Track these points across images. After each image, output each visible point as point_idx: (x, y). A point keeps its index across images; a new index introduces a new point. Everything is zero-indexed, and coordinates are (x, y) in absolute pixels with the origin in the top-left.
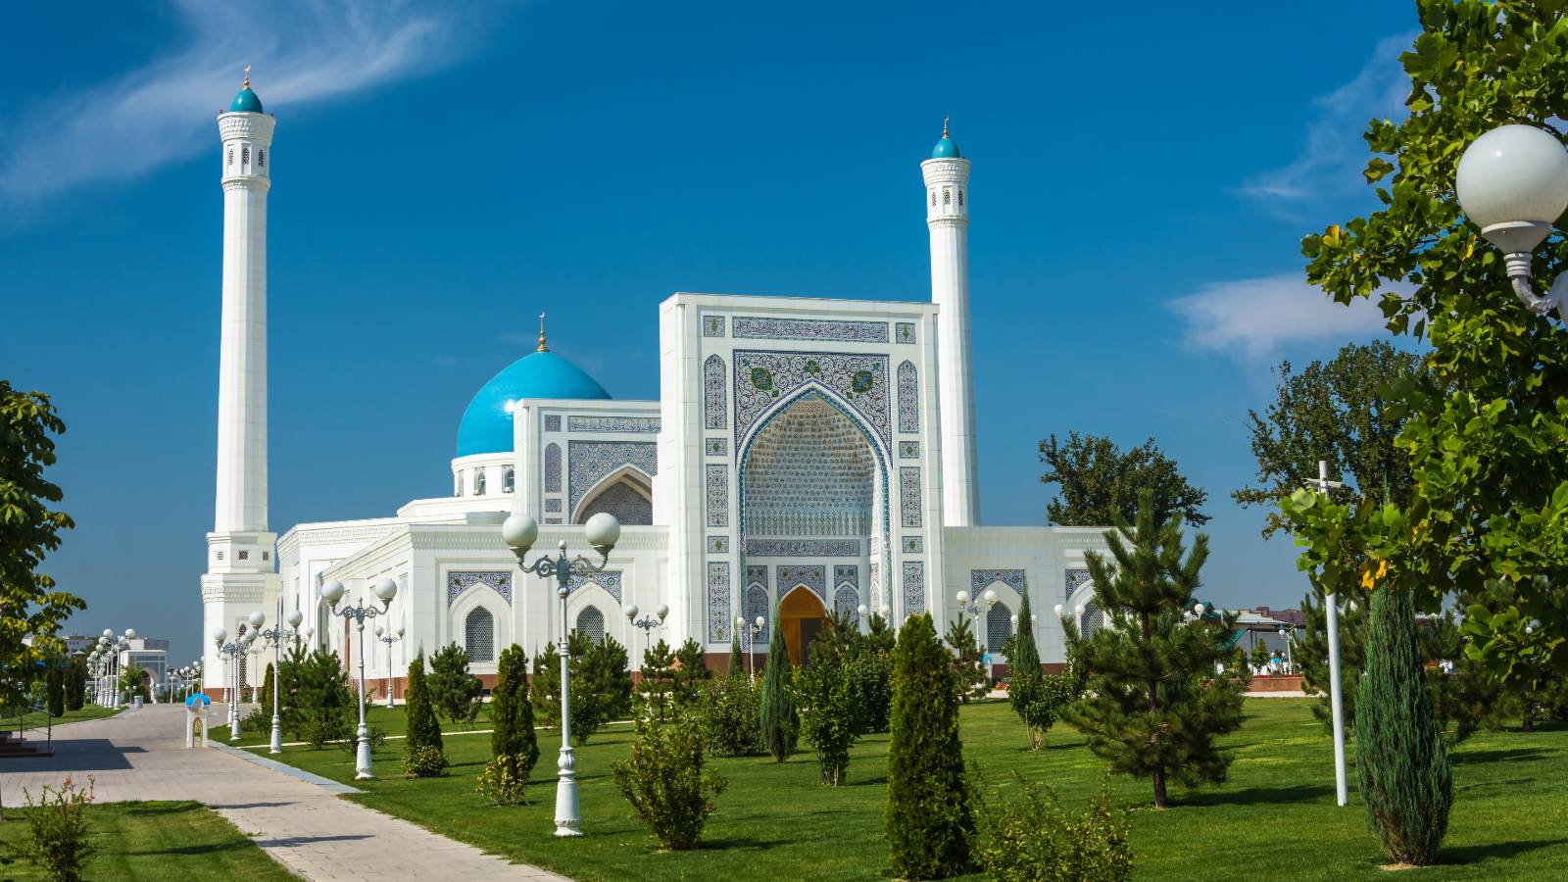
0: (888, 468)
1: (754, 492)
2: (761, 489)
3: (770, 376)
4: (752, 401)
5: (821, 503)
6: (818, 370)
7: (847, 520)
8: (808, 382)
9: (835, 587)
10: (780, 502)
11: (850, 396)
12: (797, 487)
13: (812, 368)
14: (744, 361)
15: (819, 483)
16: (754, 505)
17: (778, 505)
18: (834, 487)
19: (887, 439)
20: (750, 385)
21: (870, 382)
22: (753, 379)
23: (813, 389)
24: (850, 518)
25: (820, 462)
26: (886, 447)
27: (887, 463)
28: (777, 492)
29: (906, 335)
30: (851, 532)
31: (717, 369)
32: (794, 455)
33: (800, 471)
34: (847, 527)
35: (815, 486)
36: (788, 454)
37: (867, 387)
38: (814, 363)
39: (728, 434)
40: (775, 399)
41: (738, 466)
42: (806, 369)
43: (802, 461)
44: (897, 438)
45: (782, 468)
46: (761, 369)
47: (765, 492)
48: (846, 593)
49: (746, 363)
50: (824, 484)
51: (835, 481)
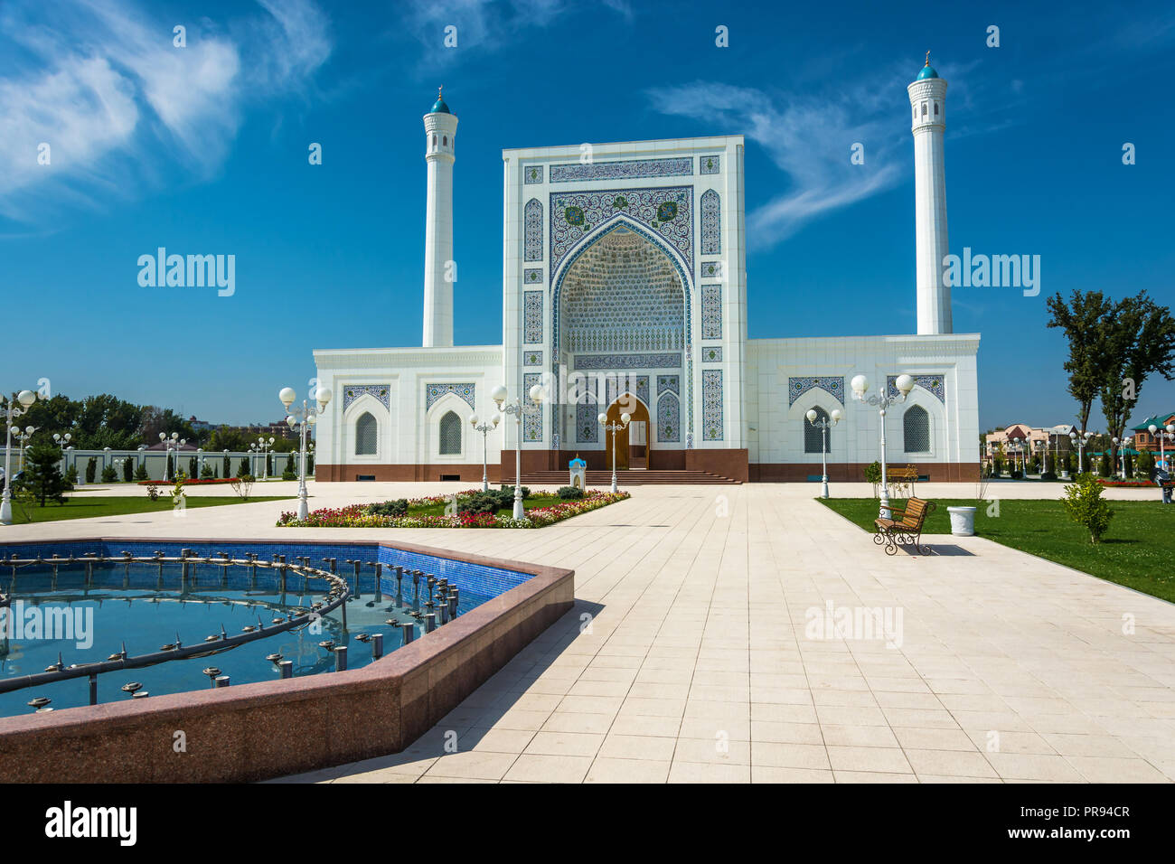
0: (691, 287)
1: (587, 315)
2: (594, 313)
3: (582, 213)
4: (566, 235)
5: (647, 322)
6: (626, 204)
7: (670, 336)
8: (616, 216)
9: (658, 395)
10: (610, 323)
11: (655, 225)
12: (626, 309)
13: (621, 203)
14: (560, 202)
15: (644, 306)
16: (587, 326)
17: (608, 325)
18: (658, 308)
19: (690, 261)
20: (564, 222)
21: (675, 211)
22: (567, 216)
23: (621, 222)
24: (673, 334)
25: (646, 287)
26: (688, 268)
27: (690, 282)
28: (607, 315)
29: (710, 166)
30: (673, 346)
31: (534, 210)
32: (623, 283)
33: (628, 296)
34: (670, 343)
35: (641, 309)
36: (617, 282)
37: (672, 215)
38: (623, 199)
39: (544, 265)
40: (587, 232)
41: (553, 292)
42: (615, 205)
43: (630, 288)
44: (699, 259)
45: (612, 294)
46: (575, 208)
47: (597, 315)
48: (668, 400)
49: (562, 204)
50: (649, 306)
51: (660, 303)
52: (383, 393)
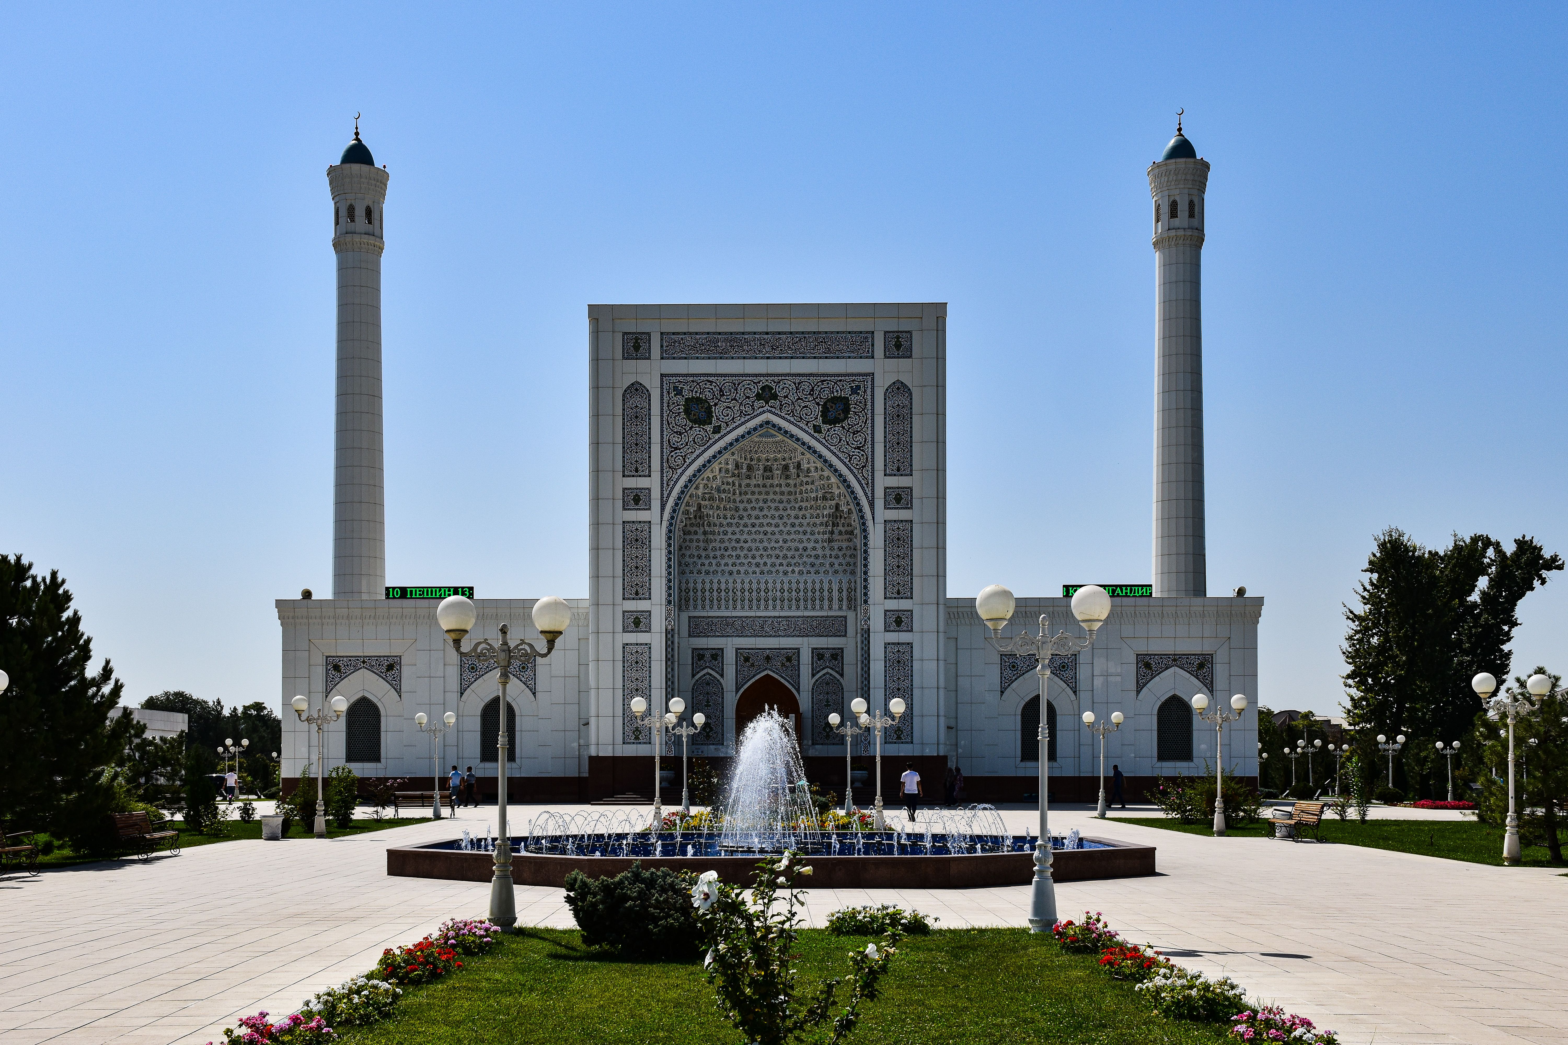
0: (870, 523)
1: (707, 557)
2: (718, 553)
3: (710, 407)
4: (684, 440)
5: (797, 569)
6: (775, 397)
7: (830, 591)
8: (761, 414)
9: (813, 675)
10: (742, 569)
11: (817, 429)
12: (765, 549)
13: (767, 394)
14: (675, 388)
15: (793, 545)
16: (707, 573)
17: (739, 572)
18: (814, 549)
19: (869, 484)
20: (682, 420)
21: (846, 410)
22: (687, 411)
23: (768, 423)
24: (835, 587)
25: (796, 517)
26: (866, 494)
27: (868, 515)
28: (738, 557)
29: (898, 346)
30: (835, 606)
31: (636, 400)
32: (761, 509)
33: (769, 529)
34: (831, 600)
35: (789, 549)
36: (753, 508)
37: (842, 416)
38: (771, 388)
39: (653, 483)
40: (717, 436)
41: (665, 524)
42: (759, 397)
43: (773, 517)
44: (882, 482)
45: (745, 526)
46: (698, 399)
47: (722, 556)
48: (827, 684)
49: (679, 392)
50: (801, 546)
51: (816, 541)
52: (390, 667)
